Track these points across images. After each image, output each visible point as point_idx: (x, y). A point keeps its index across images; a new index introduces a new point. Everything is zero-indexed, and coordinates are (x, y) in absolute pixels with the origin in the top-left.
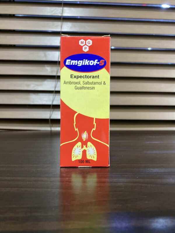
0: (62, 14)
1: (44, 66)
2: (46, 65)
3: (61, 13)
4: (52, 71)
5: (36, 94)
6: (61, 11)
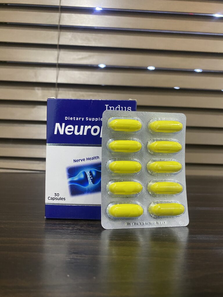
1: (34, 89)
2: (36, 88)
3: (58, 21)
4: (44, 96)
5: (22, 125)
6: (58, 18)
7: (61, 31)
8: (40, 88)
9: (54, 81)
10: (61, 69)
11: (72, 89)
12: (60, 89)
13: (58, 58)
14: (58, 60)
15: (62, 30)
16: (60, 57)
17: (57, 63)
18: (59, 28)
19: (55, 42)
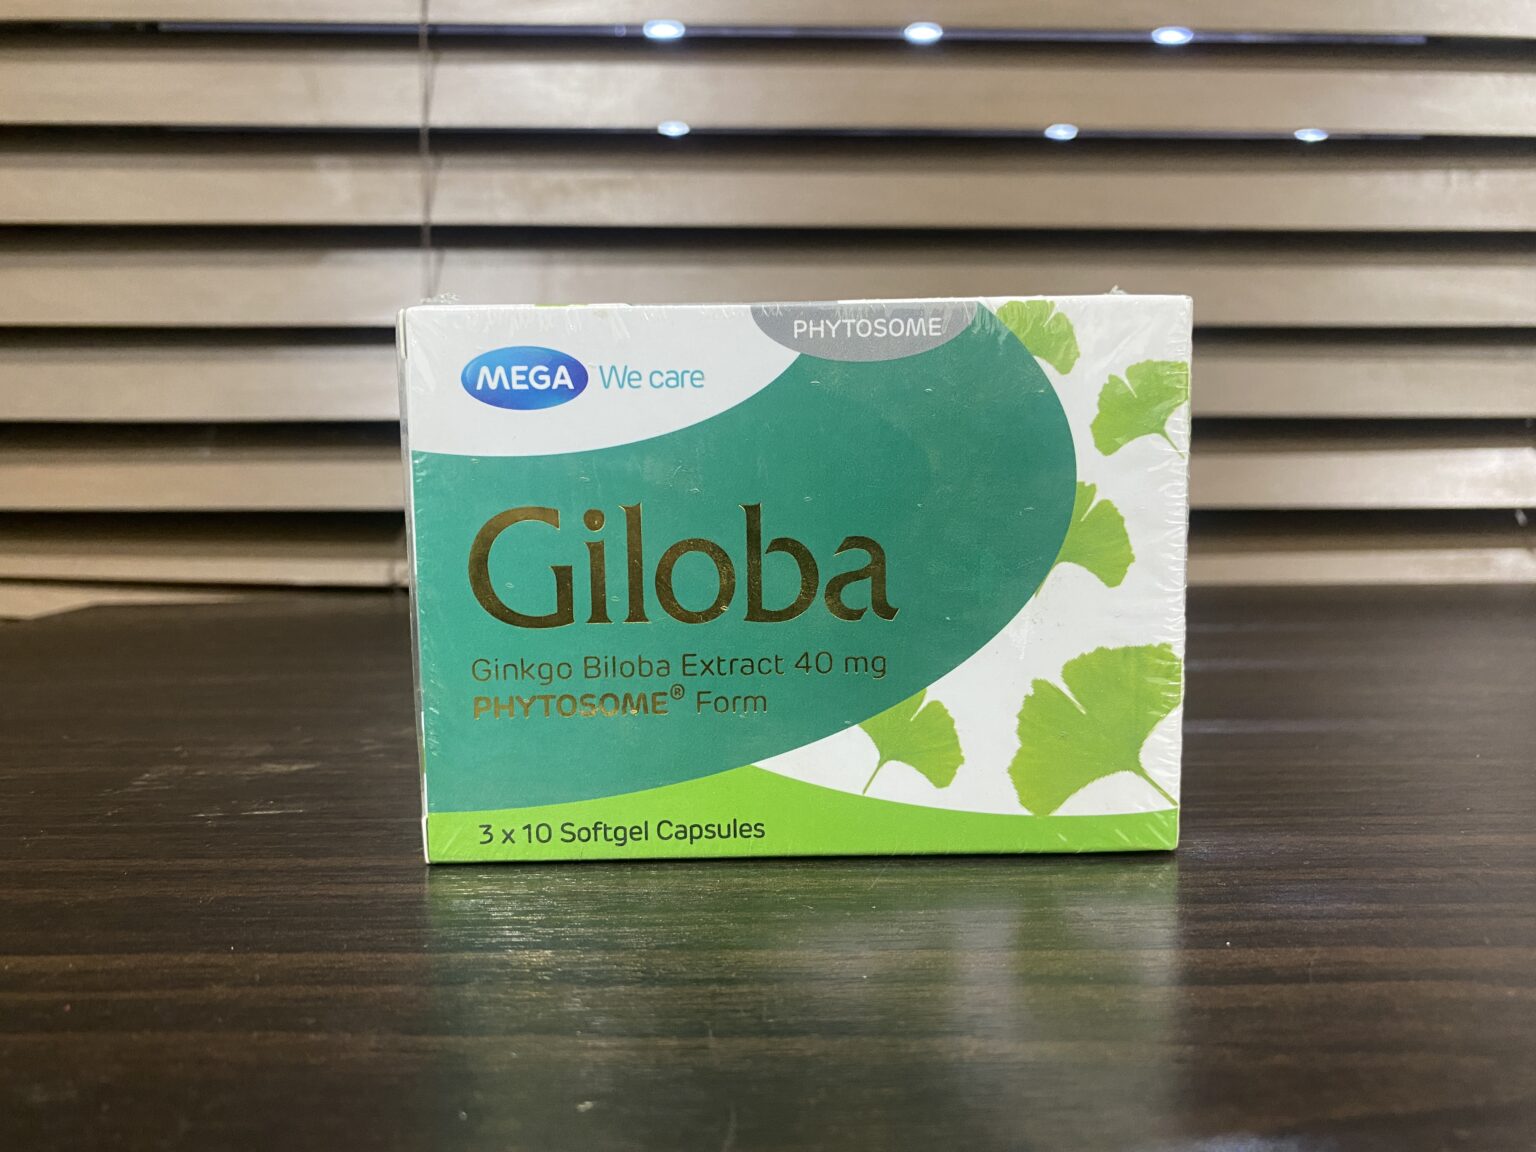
1: (312, 167)
2: (323, 161)
4: (362, 200)
8: (343, 160)
9: (407, 116)
10: (446, 55)
11: (503, 160)
12: (447, 160)
14: (424, 6)
17: (423, 24)
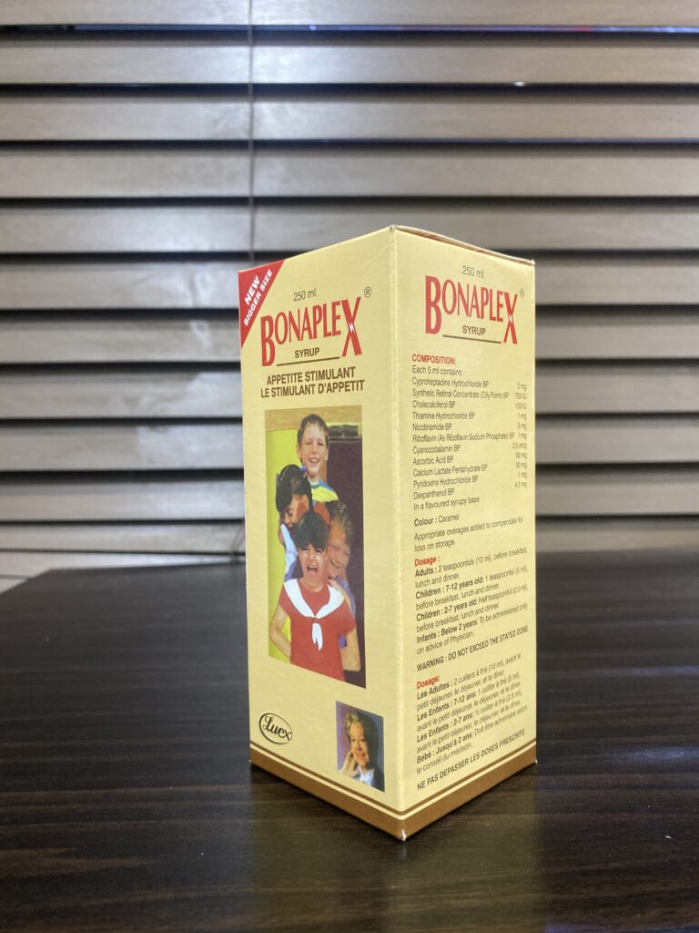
0: (251, 131)
1: (188, 328)
2: (194, 324)
4: (217, 347)
5: (161, 429)
6: (248, 120)
7: (254, 155)
8: (205, 324)
13: (252, 234)
14: (252, 241)
15: (259, 153)
16: (258, 230)
18: (251, 146)
19: (241, 190)
